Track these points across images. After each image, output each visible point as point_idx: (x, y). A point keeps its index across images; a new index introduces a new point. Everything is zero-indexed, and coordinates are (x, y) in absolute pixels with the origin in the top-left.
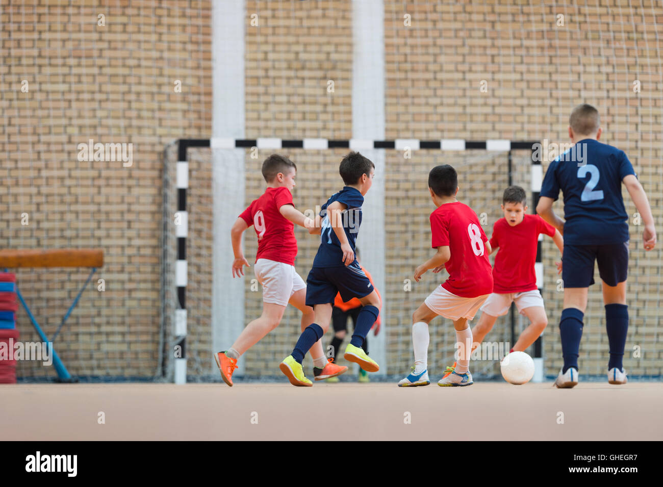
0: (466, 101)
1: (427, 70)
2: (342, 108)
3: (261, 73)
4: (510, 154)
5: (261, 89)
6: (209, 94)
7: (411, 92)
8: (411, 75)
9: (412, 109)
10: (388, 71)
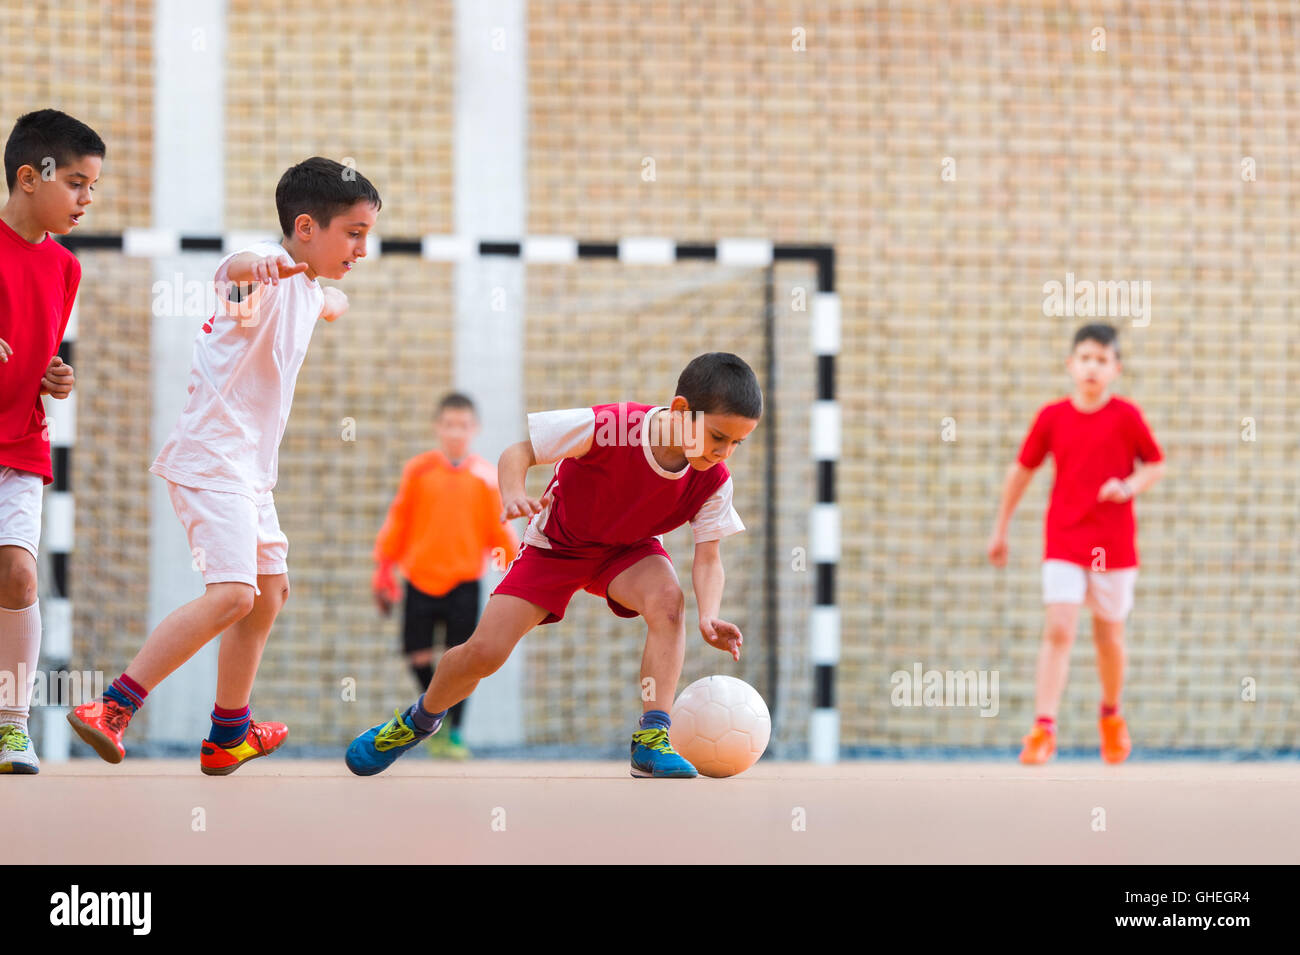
0: (699, 157)
1: (614, 89)
2: (432, 170)
3: (258, 93)
4: (769, 272)
5: (258, 128)
6: (147, 136)
7: (582, 136)
8: (583, 100)
9: (584, 174)
10: (535, 90)
